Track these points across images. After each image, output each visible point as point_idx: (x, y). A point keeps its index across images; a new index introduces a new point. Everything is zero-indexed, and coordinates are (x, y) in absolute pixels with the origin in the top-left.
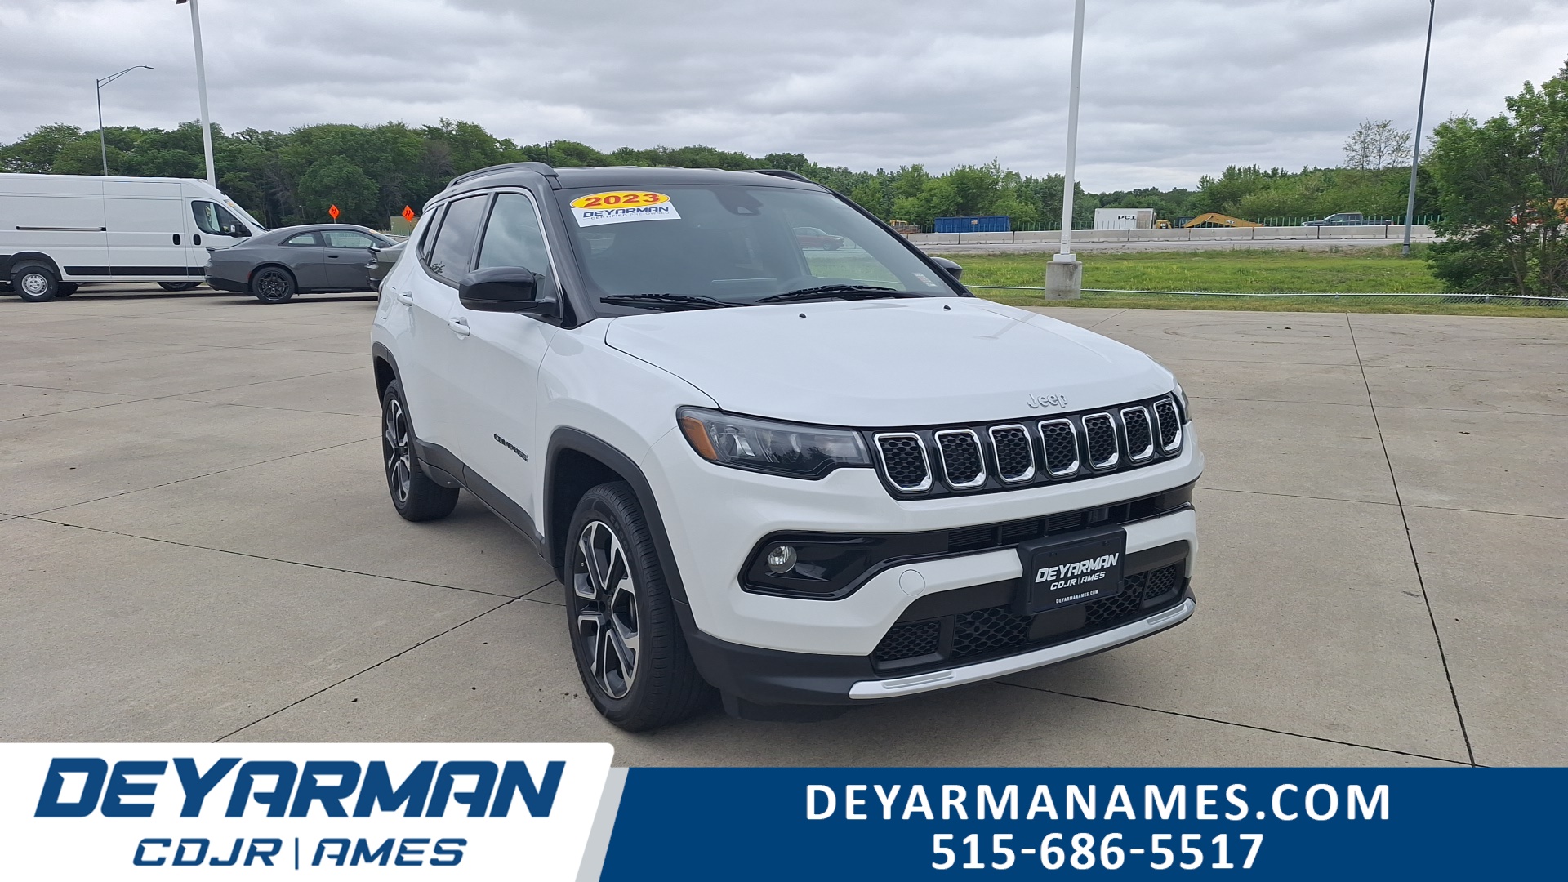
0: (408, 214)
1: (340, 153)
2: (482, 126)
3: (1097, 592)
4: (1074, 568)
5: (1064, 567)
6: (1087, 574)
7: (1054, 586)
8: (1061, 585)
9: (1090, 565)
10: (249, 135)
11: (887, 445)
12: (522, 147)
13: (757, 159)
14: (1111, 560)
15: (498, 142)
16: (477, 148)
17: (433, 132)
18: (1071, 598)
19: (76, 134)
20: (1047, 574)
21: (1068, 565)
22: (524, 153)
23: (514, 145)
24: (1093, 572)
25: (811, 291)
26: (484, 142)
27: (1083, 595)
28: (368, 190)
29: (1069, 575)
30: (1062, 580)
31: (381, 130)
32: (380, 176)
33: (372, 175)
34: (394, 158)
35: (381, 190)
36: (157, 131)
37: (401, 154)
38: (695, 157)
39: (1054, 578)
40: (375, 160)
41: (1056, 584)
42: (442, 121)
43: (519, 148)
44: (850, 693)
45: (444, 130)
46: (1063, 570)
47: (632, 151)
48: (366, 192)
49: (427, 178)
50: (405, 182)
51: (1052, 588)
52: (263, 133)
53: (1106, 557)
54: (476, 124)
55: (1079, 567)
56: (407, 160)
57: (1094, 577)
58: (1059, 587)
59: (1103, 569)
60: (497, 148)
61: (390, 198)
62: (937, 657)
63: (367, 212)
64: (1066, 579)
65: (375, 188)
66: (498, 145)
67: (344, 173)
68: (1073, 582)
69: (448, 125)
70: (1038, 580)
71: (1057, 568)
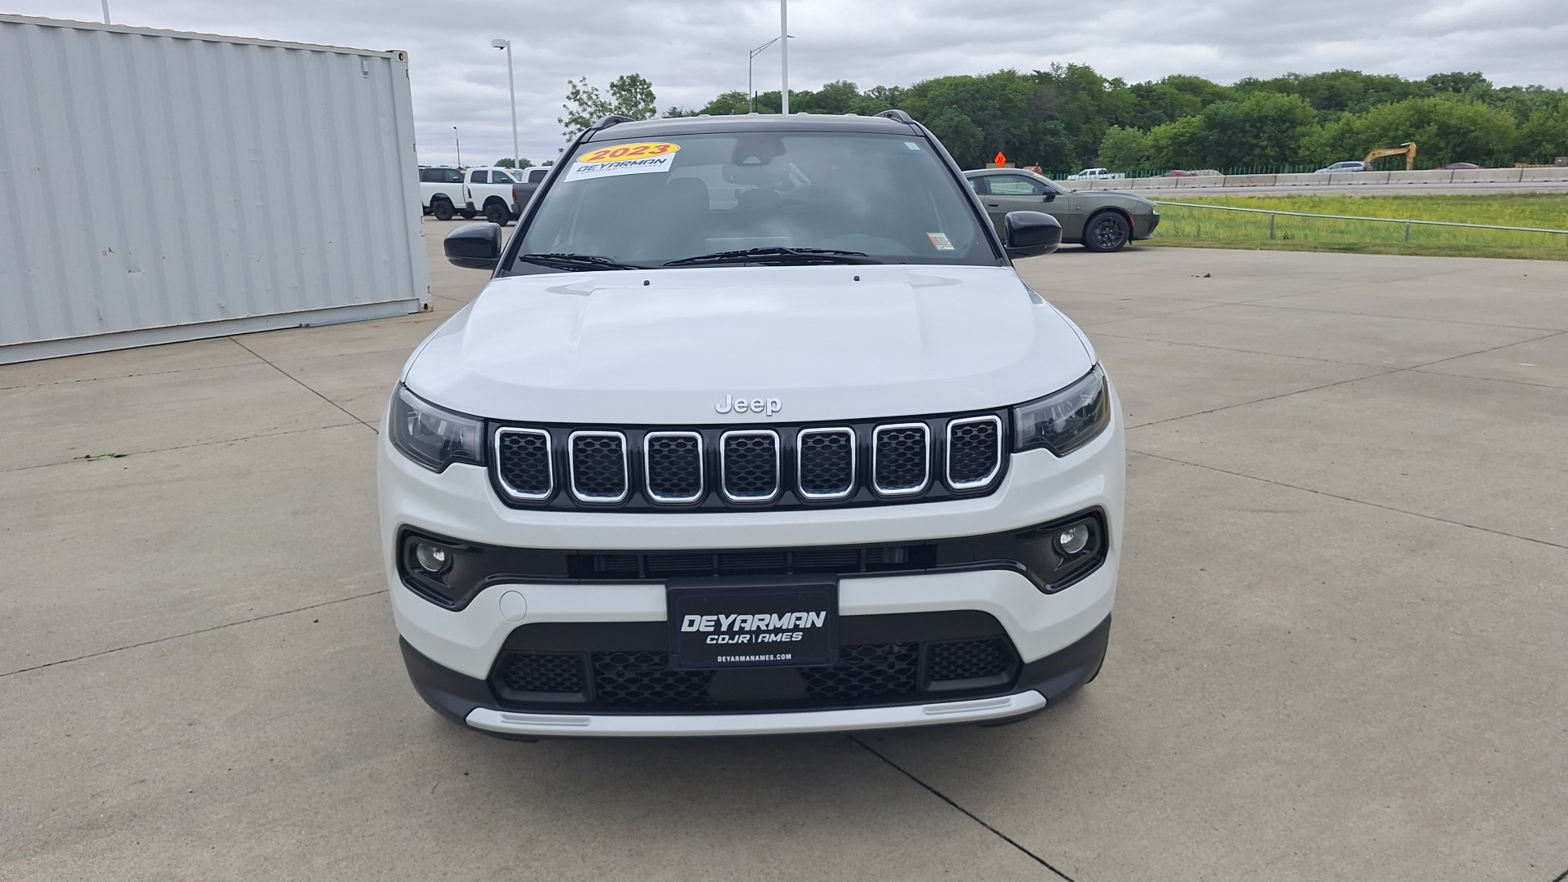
0: (1000, 160)
1: (951, 104)
2: (1092, 67)
3: (789, 656)
4: (744, 621)
5: (727, 618)
6: (769, 632)
7: (712, 639)
8: (724, 640)
9: (774, 621)
10: (878, 92)
11: (507, 441)
12: (1132, 86)
13: (1415, 82)
14: (813, 619)
15: (1108, 81)
16: (1084, 89)
17: (1043, 78)
18: (743, 659)
19: (745, 99)
20: (702, 623)
21: (732, 617)
22: (1132, 92)
23: (1124, 84)
24: (777, 631)
25: (736, 254)
26: (1093, 83)
27: (762, 658)
28: (974, 138)
29: (736, 628)
30: (724, 633)
31: (991, 79)
32: (986, 123)
33: (979, 123)
34: (1000, 105)
35: (985, 138)
36: (807, 93)
37: (1009, 100)
38: (1332, 83)
39: (712, 629)
40: (983, 109)
41: (716, 637)
42: (1053, 65)
43: (1129, 86)
44: (468, 718)
45: (1054, 74)
46: (725, 623)
47: (1256, 81)
48: (971, 140)
49: (1031, 124)
50: (1008, 129)
51: (708, 641)
52: (890, 89)
53: (803, 615)
54: (1087, 65)
55: (752, 622)
56: (1013, 107)
57: (784, 637)
58: (720, 642)
59: (796, 628)
60: (1105, 87)
61: (994, 145)
62: (579, 698)
63: (970, 160)
64: (730, 632)
65: (979, 133)
66: (1107, 85)
67: (954, 123)
68: (745, 639)
69: (1059, 68)
70: (685, 628)
71: (715, 618)
